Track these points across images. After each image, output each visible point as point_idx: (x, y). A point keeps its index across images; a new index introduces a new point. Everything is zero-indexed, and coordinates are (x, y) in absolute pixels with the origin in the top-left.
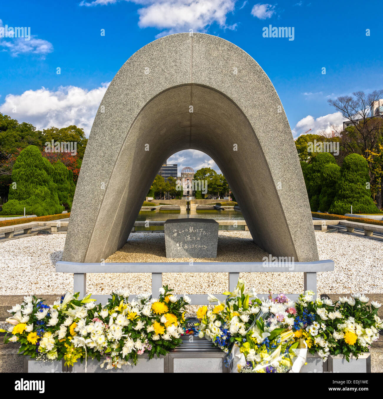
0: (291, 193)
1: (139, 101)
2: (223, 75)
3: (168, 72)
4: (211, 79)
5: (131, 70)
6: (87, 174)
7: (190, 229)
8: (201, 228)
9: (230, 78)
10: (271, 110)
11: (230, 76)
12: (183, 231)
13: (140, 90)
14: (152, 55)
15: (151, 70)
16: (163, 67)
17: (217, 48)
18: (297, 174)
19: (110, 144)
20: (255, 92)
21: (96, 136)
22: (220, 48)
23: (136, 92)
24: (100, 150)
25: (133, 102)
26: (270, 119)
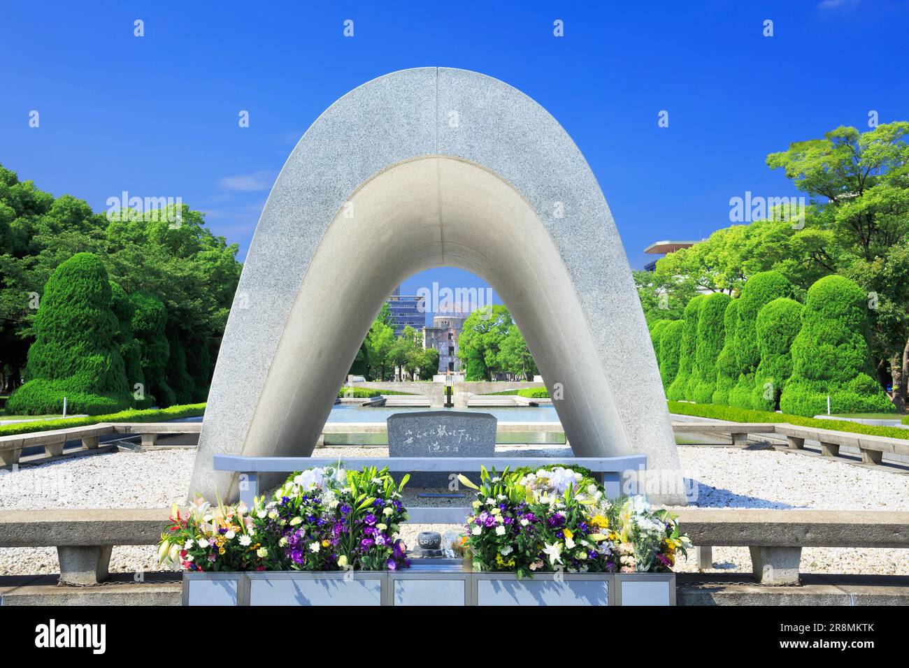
0: (625, 357)
1: (343, 186)
2: (493, 141)
3: (395, 135)
4: (472, 147)
5: (329, 132)
6: (244, 319)
7: (439, 430)
8: (462, 427)
9: (507, 146)
10: (583, 203)
11: (507, 142)
12: (425, 434)
13: (343, 167)
14: (367, 105)
15: (365, 131)
16: (386, 126)
17: (483, 93)
18: (635, 320)
19: (288, 263)
20: (553, 171)
21: (263, 249)
22: (488, 94)
23: (338, 170)
24: (269, 274)
25: (331, 187)
26: (581, 218)
